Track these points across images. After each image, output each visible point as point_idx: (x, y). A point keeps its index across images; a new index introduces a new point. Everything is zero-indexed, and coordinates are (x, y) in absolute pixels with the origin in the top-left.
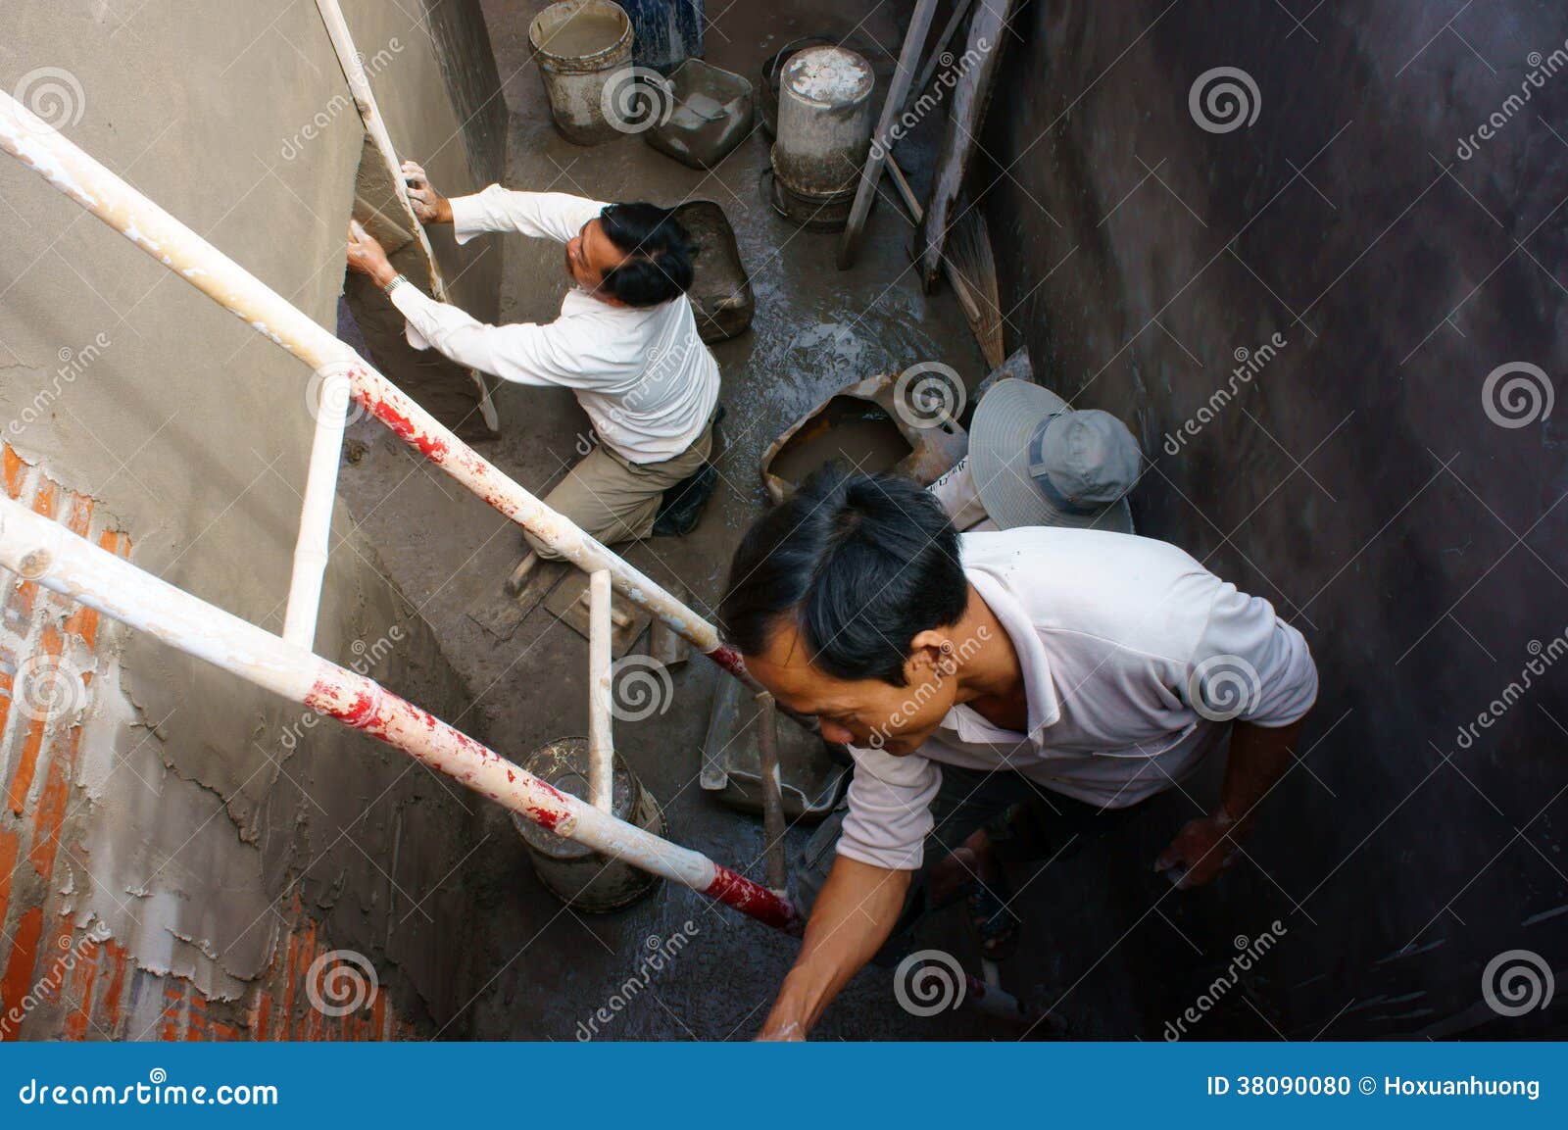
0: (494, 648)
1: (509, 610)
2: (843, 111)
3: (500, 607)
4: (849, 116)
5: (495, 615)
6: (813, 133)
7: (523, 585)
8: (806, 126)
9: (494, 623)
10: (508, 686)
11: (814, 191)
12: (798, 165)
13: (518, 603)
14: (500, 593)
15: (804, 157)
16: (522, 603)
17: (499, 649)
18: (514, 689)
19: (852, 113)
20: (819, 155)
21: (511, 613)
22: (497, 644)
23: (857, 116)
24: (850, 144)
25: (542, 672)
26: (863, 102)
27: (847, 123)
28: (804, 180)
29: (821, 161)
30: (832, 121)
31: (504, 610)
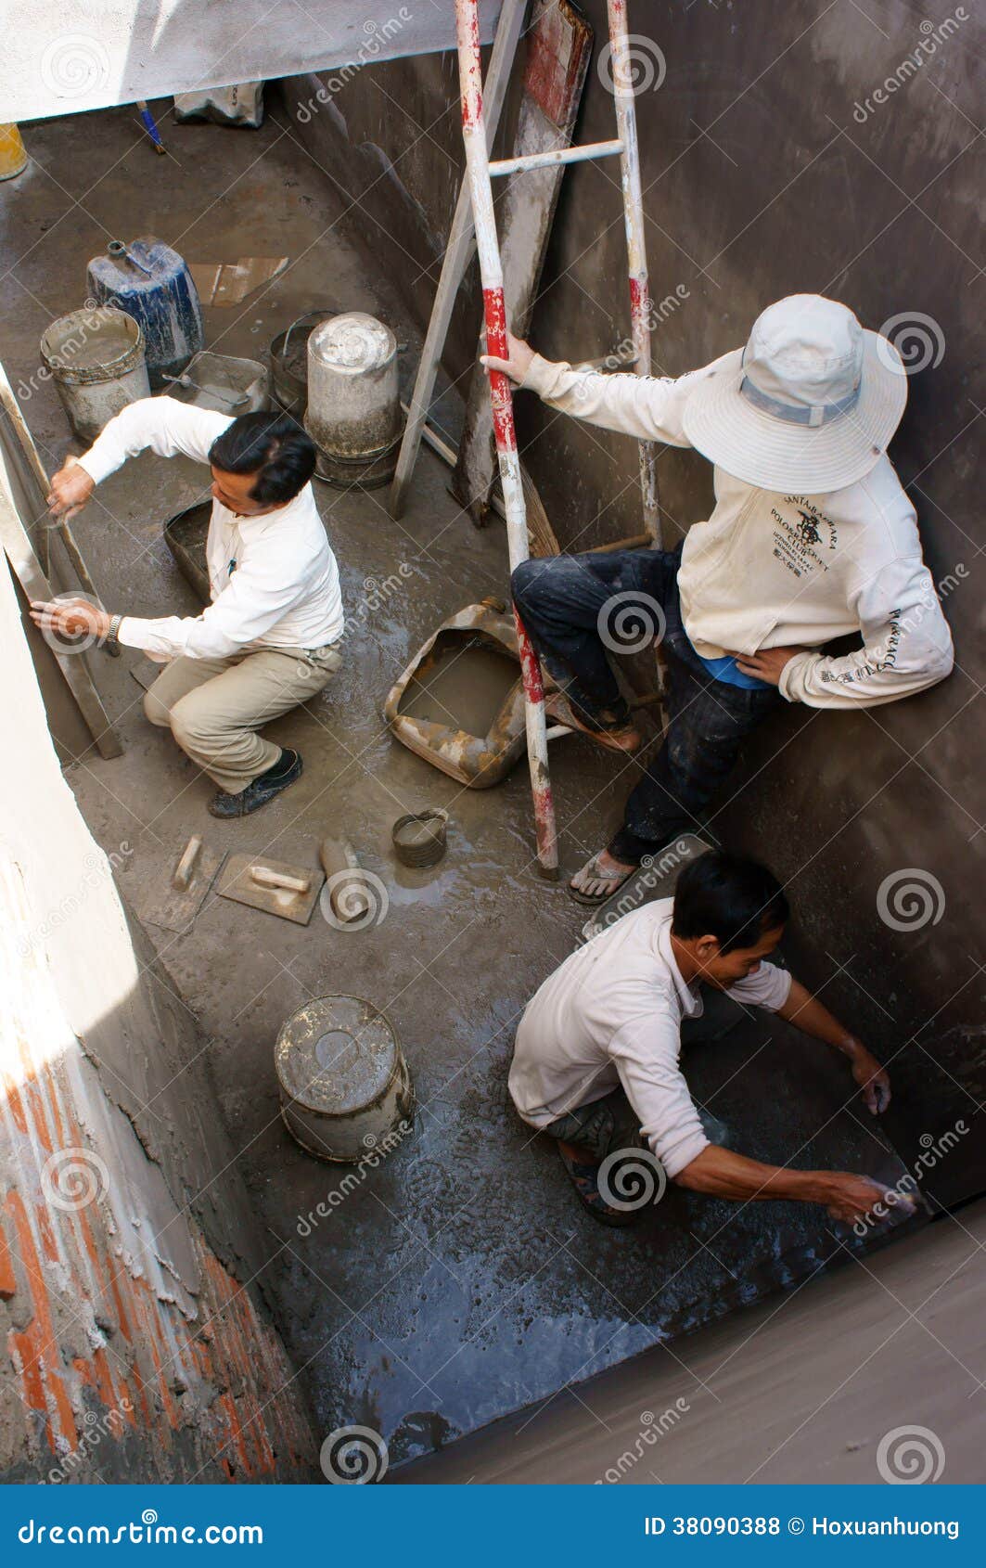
0: (179, 945)
1: (182, 905)
2: (375, 373)
3: (172, 904)
4: (382, 376)
5: (169, 914)
6: (351, 397)
7: (190, 878)
8: (343, 393)
9: (172, 920)
10: (205, 977)
11: (355, 453)
12: (337, 430)
13: (190, 896)
14: (168, 891)
15: (343, 423)
16: (193, 894)
17: (185, 944)
18: (212, 978)
19: (383, 373)
20: (357, 418)
21: (183, 907)
22: (181, 940)
23: (388, 375)
24: (385, 403)
25: (234, 955)
26: (391, 361)
27: (381, 383)
28: (344, 444)
29: (358, 423)
30: (368, 383)
31: (177, 906)
